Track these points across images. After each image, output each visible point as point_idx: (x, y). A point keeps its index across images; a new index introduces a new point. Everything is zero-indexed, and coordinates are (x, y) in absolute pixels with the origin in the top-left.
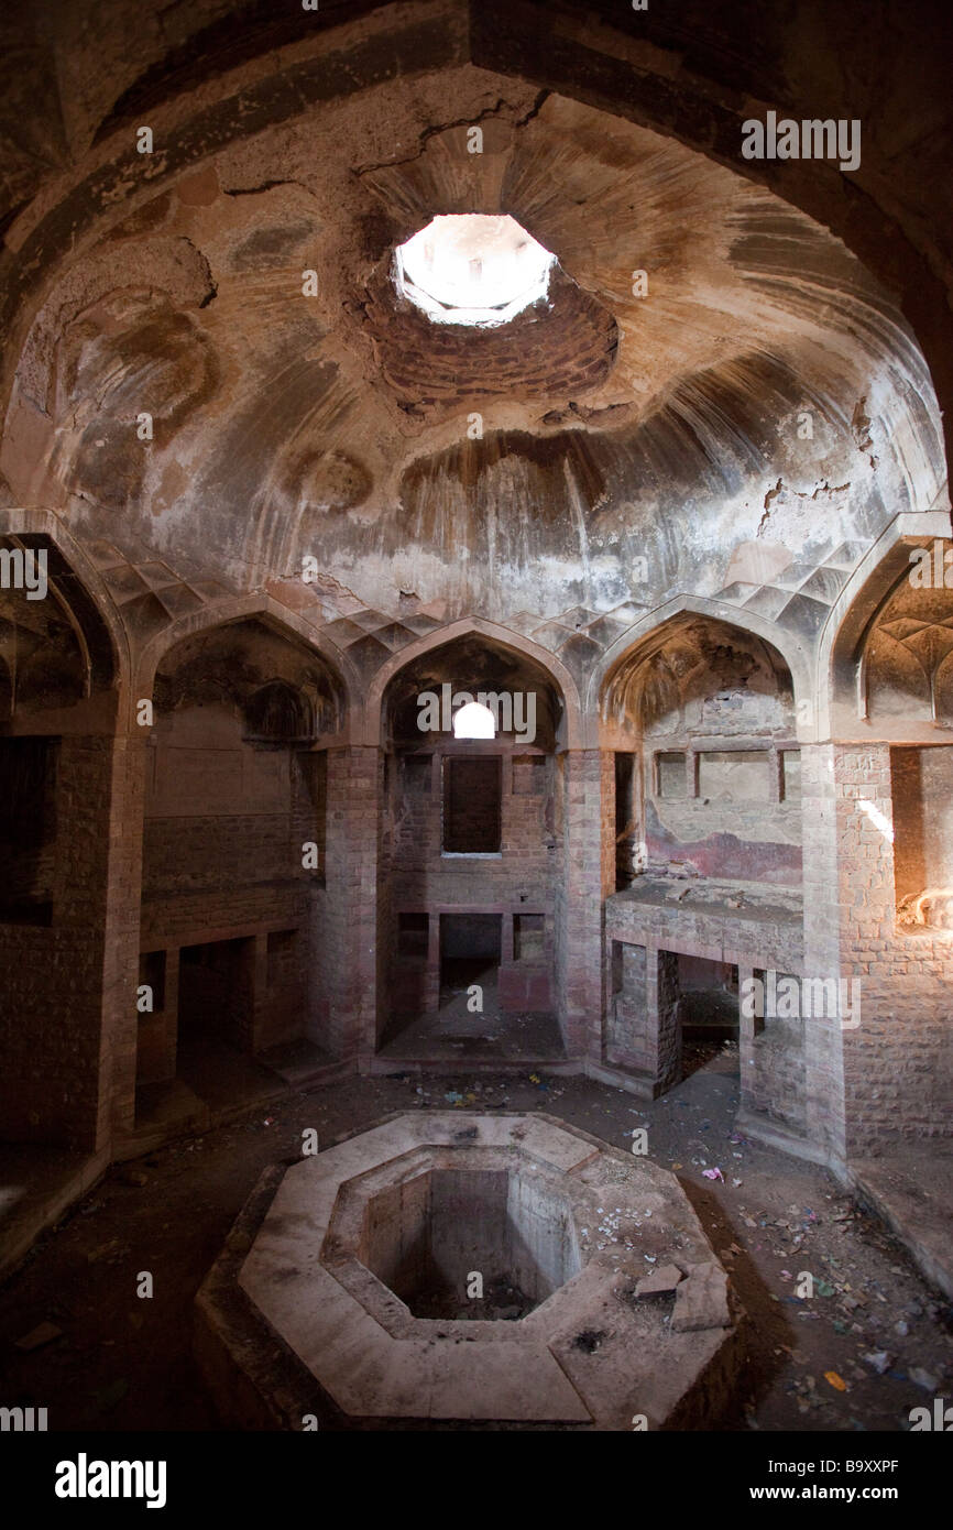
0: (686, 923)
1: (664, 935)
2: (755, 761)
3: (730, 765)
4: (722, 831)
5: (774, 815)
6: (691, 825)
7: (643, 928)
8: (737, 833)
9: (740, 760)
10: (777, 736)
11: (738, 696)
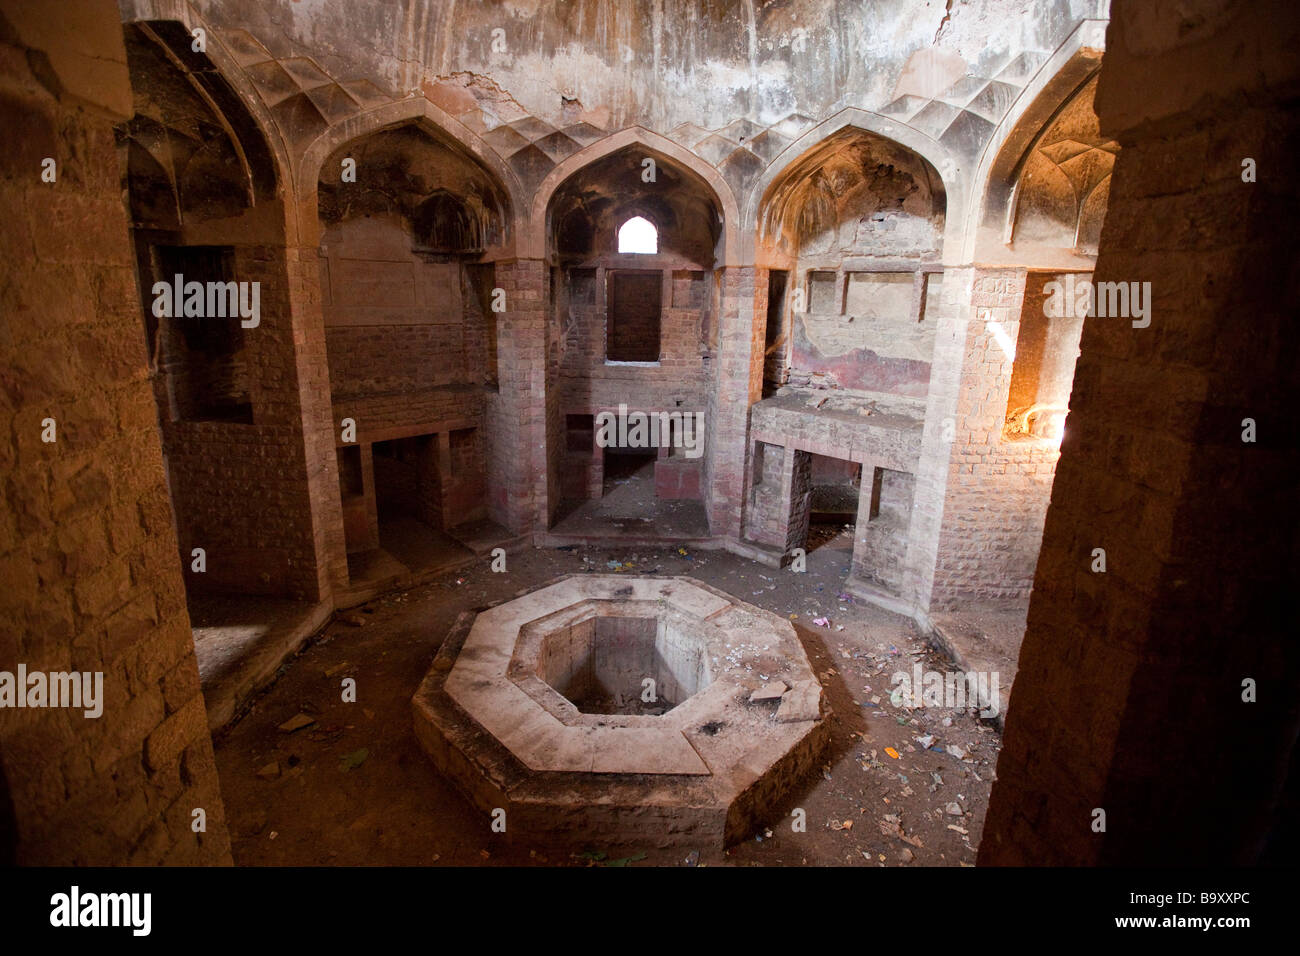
0: (822, 427)
1: (801, 438)
2: (902, 282)
3: (877, 285)
4: (863, 347)
5: (912, 333)
6: (835, 341)
7: (784, 431)
8: (876, 350)
9: (887, 281)
10: (925, 258)
11: (893, 217)
